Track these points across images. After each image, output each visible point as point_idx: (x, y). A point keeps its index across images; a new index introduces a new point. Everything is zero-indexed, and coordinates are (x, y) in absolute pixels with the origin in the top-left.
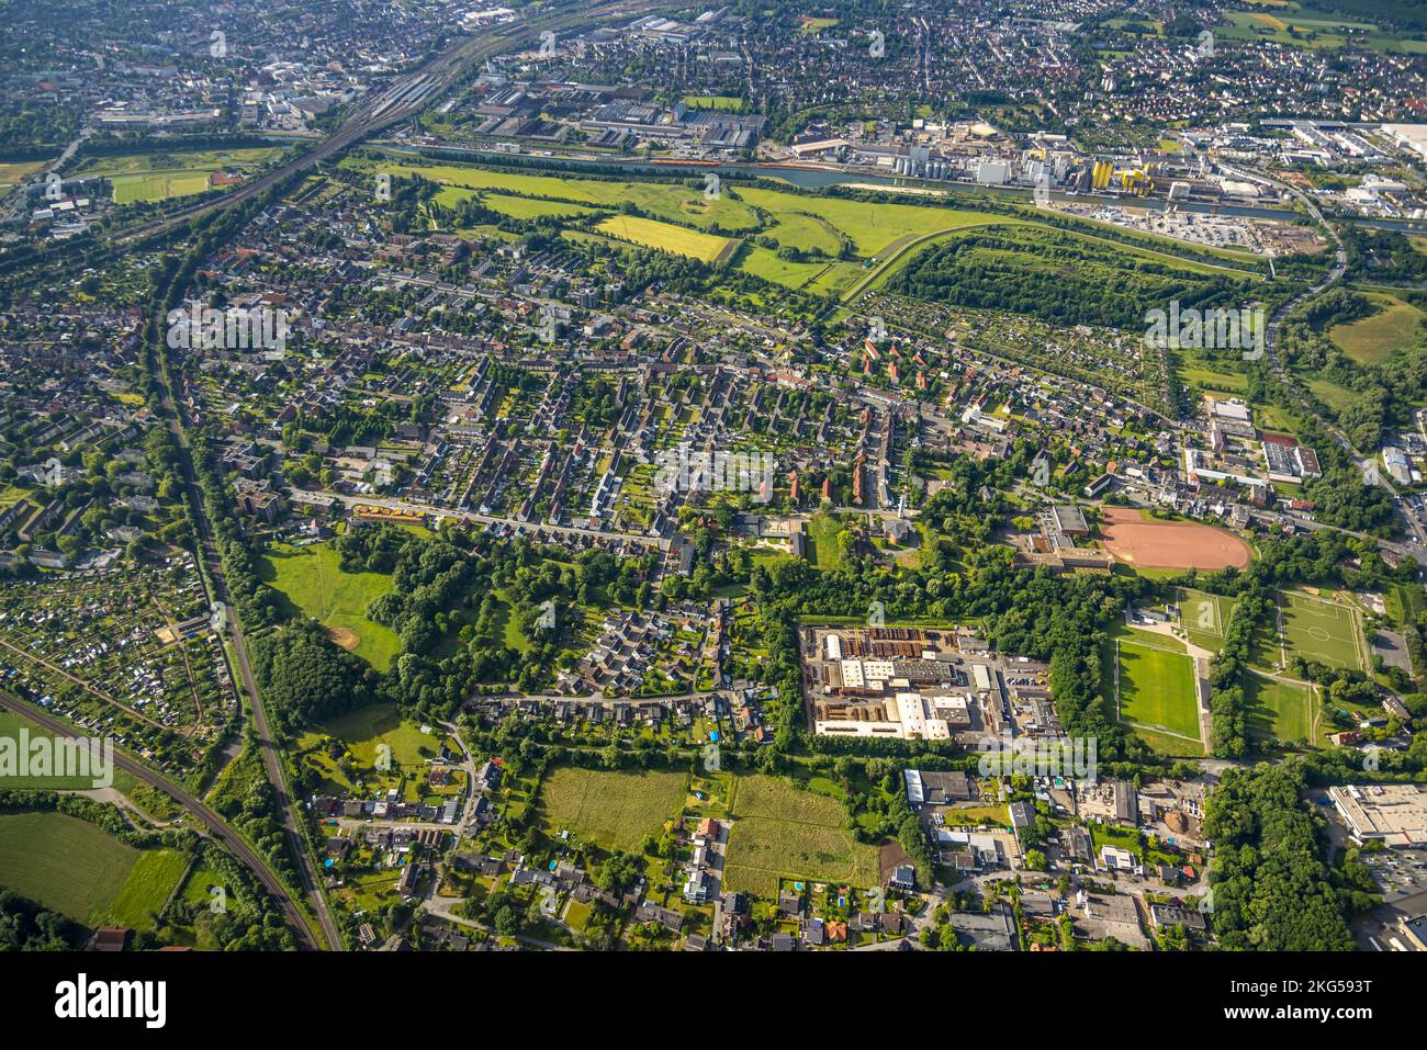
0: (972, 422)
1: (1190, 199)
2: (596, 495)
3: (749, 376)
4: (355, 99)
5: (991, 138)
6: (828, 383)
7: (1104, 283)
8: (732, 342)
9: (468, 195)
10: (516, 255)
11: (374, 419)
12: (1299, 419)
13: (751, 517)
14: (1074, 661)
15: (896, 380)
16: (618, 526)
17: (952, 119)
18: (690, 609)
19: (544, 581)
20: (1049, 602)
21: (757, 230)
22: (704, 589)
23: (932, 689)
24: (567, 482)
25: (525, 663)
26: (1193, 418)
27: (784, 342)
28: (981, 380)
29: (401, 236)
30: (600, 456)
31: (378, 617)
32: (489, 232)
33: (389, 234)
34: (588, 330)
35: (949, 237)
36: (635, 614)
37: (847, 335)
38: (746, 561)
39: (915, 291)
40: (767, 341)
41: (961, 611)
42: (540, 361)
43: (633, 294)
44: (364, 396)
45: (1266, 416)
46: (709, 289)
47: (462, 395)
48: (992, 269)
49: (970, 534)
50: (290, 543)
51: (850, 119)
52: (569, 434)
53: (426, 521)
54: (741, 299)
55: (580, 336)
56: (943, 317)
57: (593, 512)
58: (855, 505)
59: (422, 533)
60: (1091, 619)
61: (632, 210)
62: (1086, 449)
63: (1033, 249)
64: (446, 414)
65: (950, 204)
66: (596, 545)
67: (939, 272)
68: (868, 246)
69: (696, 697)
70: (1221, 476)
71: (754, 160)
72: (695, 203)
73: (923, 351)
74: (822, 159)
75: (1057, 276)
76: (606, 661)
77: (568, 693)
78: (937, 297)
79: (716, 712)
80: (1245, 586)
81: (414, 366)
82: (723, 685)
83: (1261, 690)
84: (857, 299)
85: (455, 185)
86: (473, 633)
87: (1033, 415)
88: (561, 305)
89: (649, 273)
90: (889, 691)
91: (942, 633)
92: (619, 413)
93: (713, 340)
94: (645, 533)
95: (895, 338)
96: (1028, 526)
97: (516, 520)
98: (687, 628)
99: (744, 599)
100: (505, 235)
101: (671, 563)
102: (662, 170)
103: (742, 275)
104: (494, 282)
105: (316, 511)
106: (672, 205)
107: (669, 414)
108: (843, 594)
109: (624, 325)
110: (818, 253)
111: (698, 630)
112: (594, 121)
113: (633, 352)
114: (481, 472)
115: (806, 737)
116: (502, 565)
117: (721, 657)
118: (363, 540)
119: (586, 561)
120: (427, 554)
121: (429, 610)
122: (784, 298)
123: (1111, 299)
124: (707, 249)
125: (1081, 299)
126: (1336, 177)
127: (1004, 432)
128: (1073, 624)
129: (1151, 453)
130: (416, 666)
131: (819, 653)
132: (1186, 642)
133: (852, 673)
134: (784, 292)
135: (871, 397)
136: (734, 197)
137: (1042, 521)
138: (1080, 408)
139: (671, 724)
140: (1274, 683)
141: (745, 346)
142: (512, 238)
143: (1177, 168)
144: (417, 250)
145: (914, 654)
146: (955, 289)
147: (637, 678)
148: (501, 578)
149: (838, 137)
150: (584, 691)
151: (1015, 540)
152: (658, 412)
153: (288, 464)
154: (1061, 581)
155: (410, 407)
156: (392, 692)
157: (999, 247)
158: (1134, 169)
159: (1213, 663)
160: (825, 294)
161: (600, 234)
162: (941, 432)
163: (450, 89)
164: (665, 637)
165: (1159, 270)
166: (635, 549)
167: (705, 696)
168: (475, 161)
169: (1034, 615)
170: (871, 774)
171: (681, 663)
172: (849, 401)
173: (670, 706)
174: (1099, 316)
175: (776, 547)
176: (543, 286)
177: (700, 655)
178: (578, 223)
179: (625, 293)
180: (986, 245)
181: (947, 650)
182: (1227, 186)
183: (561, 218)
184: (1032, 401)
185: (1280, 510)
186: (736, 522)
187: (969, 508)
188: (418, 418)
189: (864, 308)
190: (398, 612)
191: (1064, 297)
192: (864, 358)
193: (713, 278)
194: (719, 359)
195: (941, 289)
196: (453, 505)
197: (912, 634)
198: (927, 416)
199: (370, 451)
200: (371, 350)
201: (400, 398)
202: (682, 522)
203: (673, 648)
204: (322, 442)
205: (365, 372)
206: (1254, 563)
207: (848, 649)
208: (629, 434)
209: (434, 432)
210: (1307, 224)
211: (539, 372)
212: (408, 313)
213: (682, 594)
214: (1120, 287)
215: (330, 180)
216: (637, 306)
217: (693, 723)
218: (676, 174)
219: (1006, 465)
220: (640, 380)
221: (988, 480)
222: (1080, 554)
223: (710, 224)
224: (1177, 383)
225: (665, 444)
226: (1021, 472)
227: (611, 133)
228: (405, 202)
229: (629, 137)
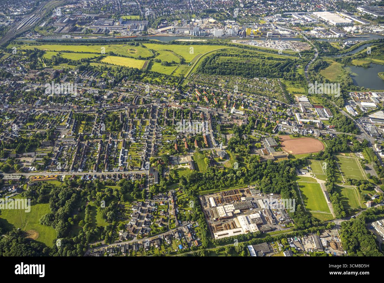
0: (234, 113)
1: (273, 37)
2: (120, 158)
3: (162, 106)
4: (10, 24)
5: (214, 23)
6: (187, 105)
7: (259, 64)
8: (154, 95)
9: (55, 54)
10: (76, 73)
11: (33, 141)
12: (321, 100)
13: (174, 157)
14: (288, 193)
15: (208, 102)
16: (130, 168)
17: (203, 18)
18: (161, 197)
19: (107, 196)
20: (274, 172)
21: (153, 57)
22: (165, 187)
23: (247, 211)
24: (109, 155)
25: (106, 232)
26: (294, 103)
27: (170, 93)
28: (232, 98)
29: (33, 71)
30: (118, 142)
31: (45, 223)
32: (64, 66)
33: (29, 70)
34: (105, 97)
35: (211, 54)
36: (143, 202)
37: (189, 89)
38: (177, 175)
39: (206, 72)
40: (165, 94)
41: (249, 180)
42: (91, 110)
43: (118, 83)
44: (27, 132)
45: (313, 100)
46: (143, 78)
47: (65, 126)
48: (227, 63)
49: (244, 152)
50: (4, 197)
51: (173, 20)
52: (106, 136)
53: (59, 178)
54: (154, 80)
55: (103, 99)
56: (216, 79)
57: (120, 165)
58: (206, 147)
59: (57, 184)
60: (288, 176)
61: (112, 54)
62: (269, 117)
63: (236, 56)
64: (60, 134)
65: (208, 44)
66: (123, 177)
67: (212, 65)
68: (188, 59)
69: (171, 232)
70: (308, 121)
71: (147, 34)
72: (132, 50)
73: (213, 91)
74: (168, 33)
75: (246, 63)
76: (136, 224)
77: (124, 240)
78: (213, 73)
79: (179, 237)
80: (327, 157)
81: (45, 118)
82: (179, 225)
83: (341, 191)
84: (189, 76)
85: (50, 50)
86: (84, 223)
87: (251, 108)
88: (94, 89)
89: (122, 75)
90: (235, 216)
91: (245, 189)
92: (122, 126)
93: (148, 95)
94: (140, 169)
95: (204, 88)
96: (260, 146)
97: (93, 172)
98: (162, 204)
99: (178, 189)
100: (71, 67)
101: (151, 179)
102: (119, 40)
103: (152, 72)
105: (14, 182)
106: (125, 51)
107: (139, 123)
108: (211, 181)
109: (117, 94)
110: (174, 63)
111: (166, 204)
112: (94, 26)
113: (122, 103)
114: (76, 156)
115: (213, 241)
116: (90, 191)
117: (176, 214)
118: (35, 191)
119: (121, 185)
120: (61, 193)
121: (65, 217)
122: (167, 78)
123: (262, 69)
124: (139, 65)
125: (254, 69)
126: (307, 28)
127: (244, 115)
128: (284, 179)
129: (287, 116)
130: (64, 243)
131: (208, 205)
132: (316, 178)
133: (223, 211)
134: (167, 77)
135: (202, 108)
136: (144, 47)
137: (263, 143)
138: (263, 104)
139: (165, 245)
140: (344, 188)
141: (158, 96)
142: (73, 67)
143: (267, 28)
144: (40, 75)
145: (239, 199)
146: (218, 70)
147: (148, 229)
148: (91, 198)
149: (171, 25)
150: (130, 238)
151: (257, 151)
152: (135, 123)
154: (276, 164)
155: (46, 134)
156: (56, 255)
157: (227, 56)
158: (255, 30)
159: (326, 185)
160: (179, 76)
161: (103, 63)
162: (225, 117)
163: (44, 19)
164: (155, 209)
165: (272, 58)
166: (138, 176)
167: (173, 230)
168: (56, 42)
169: (271, 178)
170: (238, 251)
171: (163, 220)
172: (195, 111)
173: (162, 238)
174: (260, 74)
175: (185, 167)
176: (87, 83)
177: (168, 214)
178: (95, 60)
179: (115, 82)
180: (223, 55)
181: (248, 195)
182: (281, 32)
183: (89, 59)
184: (249, 104)
185: (327, 130)
186: (170, 161)
187: (241, 143)
188: (50, 138)
189: (192, 79)
190: (53, 220)
191: (249, 70)
192: (196, 96)
193: (143, 74)
194: (151, 102)
195: (214, 70)
196: (68, 170)
197: (236, 192)
198: (220, 113)
199: (33, 154)
200: (28, 114)
201: (42, 131)
202: (151, 163)
203: (159, 213)
204: (13, 152)
205: (27, 122)
207: (217, 202)
208: (127, 133)
209: (56, 142)
210: (304, 41)
211: (91, 114)
212: (40, 98)
213: (157, 191)
214: (264, 65)
215: (4, 53)
216: (120, 86)
217: (172, 243)
218: (124, 41)
219: (248, 126)
220: (127, 112)
221: (244, 132)
222: (278, 154)
223: (138, 56)
224: (287, 92)
225: (140, 135)
226: (252, 128)
227: (100, 29)
228: (33, 58)
229: (106, 30)
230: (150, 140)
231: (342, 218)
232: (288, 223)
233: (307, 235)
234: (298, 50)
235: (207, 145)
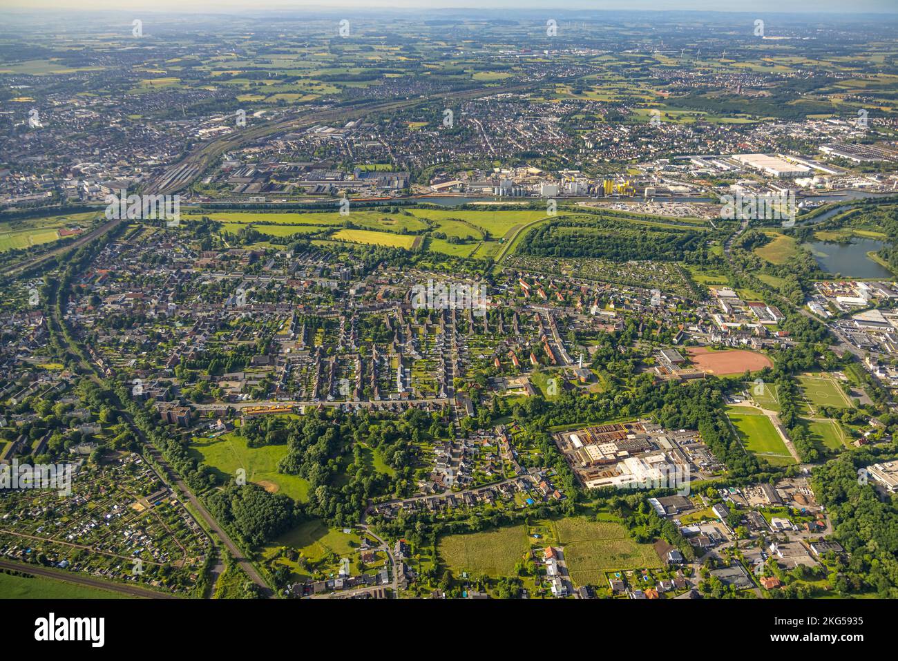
0: (597, 314)
1: (656, 196)
2: (398, 380)
4: (143, 180)
5: (539, 174)
6: (508, 304)
7: (635, 238)
9: (243, 227)
10: (289, 256)
11: (235, 356)
12: (760, 294)
13: (497, 379)
14: (712, 426)
15: (545, 298)
16: (419, 395)
17: (515, 167)
18: (483, 434)
19: (388, 432)
20: (683, 398)
21: (430, 230)
22: (487, 422)
23: (641, 454)
24: (377, 376)
25: (396, 480)
26: (709, 299)
28: (591, 293)
29: (209, 253)
30: (390, 359)
31: (288, 470)
32: (265, 246)
33: (199, 252)
34: (352, 292)
35: (541, 224)
37: (507, 279)
38: (506, 405)
39: (535, 252)
41: (638, 411)
42: (329, 312)
43: (372, 270)
44: (222, 345)
45: (744, 294)
46: (415, 263)
47: (288, 336)
48: (574, 237)
49: (624, 371)
50: (206, 437)
51: (458, 171)
52: (366, 349)
53: (295, 410)
54: (437, 266)
55: (348, 296)
56: (556, 264)
57: (400, 390)
58: (553, 365)
59: (295, 418)
60: (709, 403)
61: (351, 226)
62: (663, 321)
64: (281, 348)
65: (532, 208)
66: (411, 407)
67: (544, 241)
68: (496, 232)
69: (509, 482)
70: (738, 325)
71: (412, 194)
72: (386, 219)
73: (553, 282)
74: (451, 191)
75: (610, 237)
76: (446, 471)
77: (430, 493)
78: (548, 254)
79: (525, 488)
80: (777, 376)
81: (248, 324)
82: (523, 472)
83: (809, 426)
84: (504, 259)
85: (232, 222)
86: (356, 468)
87: (628, 308)
88: (329, 280)
89: (377, 257)
90: (619, 459)
91: (633, 424)
92: (392, 334)
94: (438, 397)
95: (535, 277)
96: (652, 362)
97: (354, 401)
98: (486, 445)
99: (512, 424)
100: (277, 246)
101: (460, 411)
102: (360, 204)
103: (433, 254)
104: (281, 272)
105: (217, 415)
106: (374, 222)
107: (422, 330)
108: (570, 411)
109: (374, 287)
110: (471, 238)
111: (494, 445)
112: (306, 181)
113: (385, 301)
114: (320, 377)
115: (584, 492)
116: (356, 427)
117: (515, 458)
118: (257, 427)
119: (408, 417)
120: (307, 426)
121: (322, 459)
122: (462, 263)
123: (643, 246)
124: (406, 242)
125: (626, 246)
126: (723, 180)
127: (616, 318)
128: (701, 407)
129: (698, 319)
130: (329, 492)
131: (569, 445)
132: (760, 408)
133: (595, 452)
134: (461, 261)
135: (534, 308)
136: (408, 214)
137: (658, 359)
139: (501, 499)
140: (813, 422)
142: (282, 248)
143: (643, 182)
144: (222, 260)
145: (623, 438)
146: (557, 249)
147: (469, 478)
148: (359, 435)
149: (454, 179)
150: (440, 491)
151: (649, 371)
152: (415, 331)
153: (185, 391)
155: (256, 347)
156: (317, 512)
157: (571, 226)
158: (621, 184)
159: (780, 417)
160: (485, 259)
161: (336, 240)
162: (582, 321)
163: (206, 171)
164: (475, 452)
165: (659, 230)
166: (436, 407)
167: (514, 480)
168: (238, 208)
169: (678, 406)
170: (631, 505)
171: (492, 464)
172: (524, 312)
173: (496, 489)
174: (639, 255)
175: (518, 393)
176: (313, 271)
177: (500, 458)
178: (319, 236)
179: (367, 269)
180: (564, 226)
181: (639, 433)
182: (672, 188)
183: (308, 234)
184: (623, 300)
185: (773, 338)
186: (490, 383)
188: (266, 352)
189: (509, 264)
190: (302, 464)
191: (618, 247)
192: (522, 289)
193: (415, 257)
195: (549, 250)
196: (308, 399)
197: (617, 427)
198: (571, 314)
199: (240, 375)
200: (216, 318)
201: (246, 343)
202: (457, 388)
203: (483, 457)
204: (205, 374)
205: (216, 331)
206: (777, 363)
207: (585, 441)
208: (403, 345)
209: (277, 360)
211: (332, 318)
212: (231, 294)
214: (644, 239)
215: (144, 226)
216: (376, 275)
217: (513, 497)
219: (626, 333)
220: (396, 314)
221: (620, 341)
222: (687, 371)
223: (402, 228)
224: (693, 283)
225: (427, 347)
226: (634, 336)
227: (320, 187)
228: (203, 234)
229: (331, 188)
230: (447, 356)
231: (813, 461)
232: (717, 470)
233: (753, 486)
234: (707, 218)
235: (554, 362)
